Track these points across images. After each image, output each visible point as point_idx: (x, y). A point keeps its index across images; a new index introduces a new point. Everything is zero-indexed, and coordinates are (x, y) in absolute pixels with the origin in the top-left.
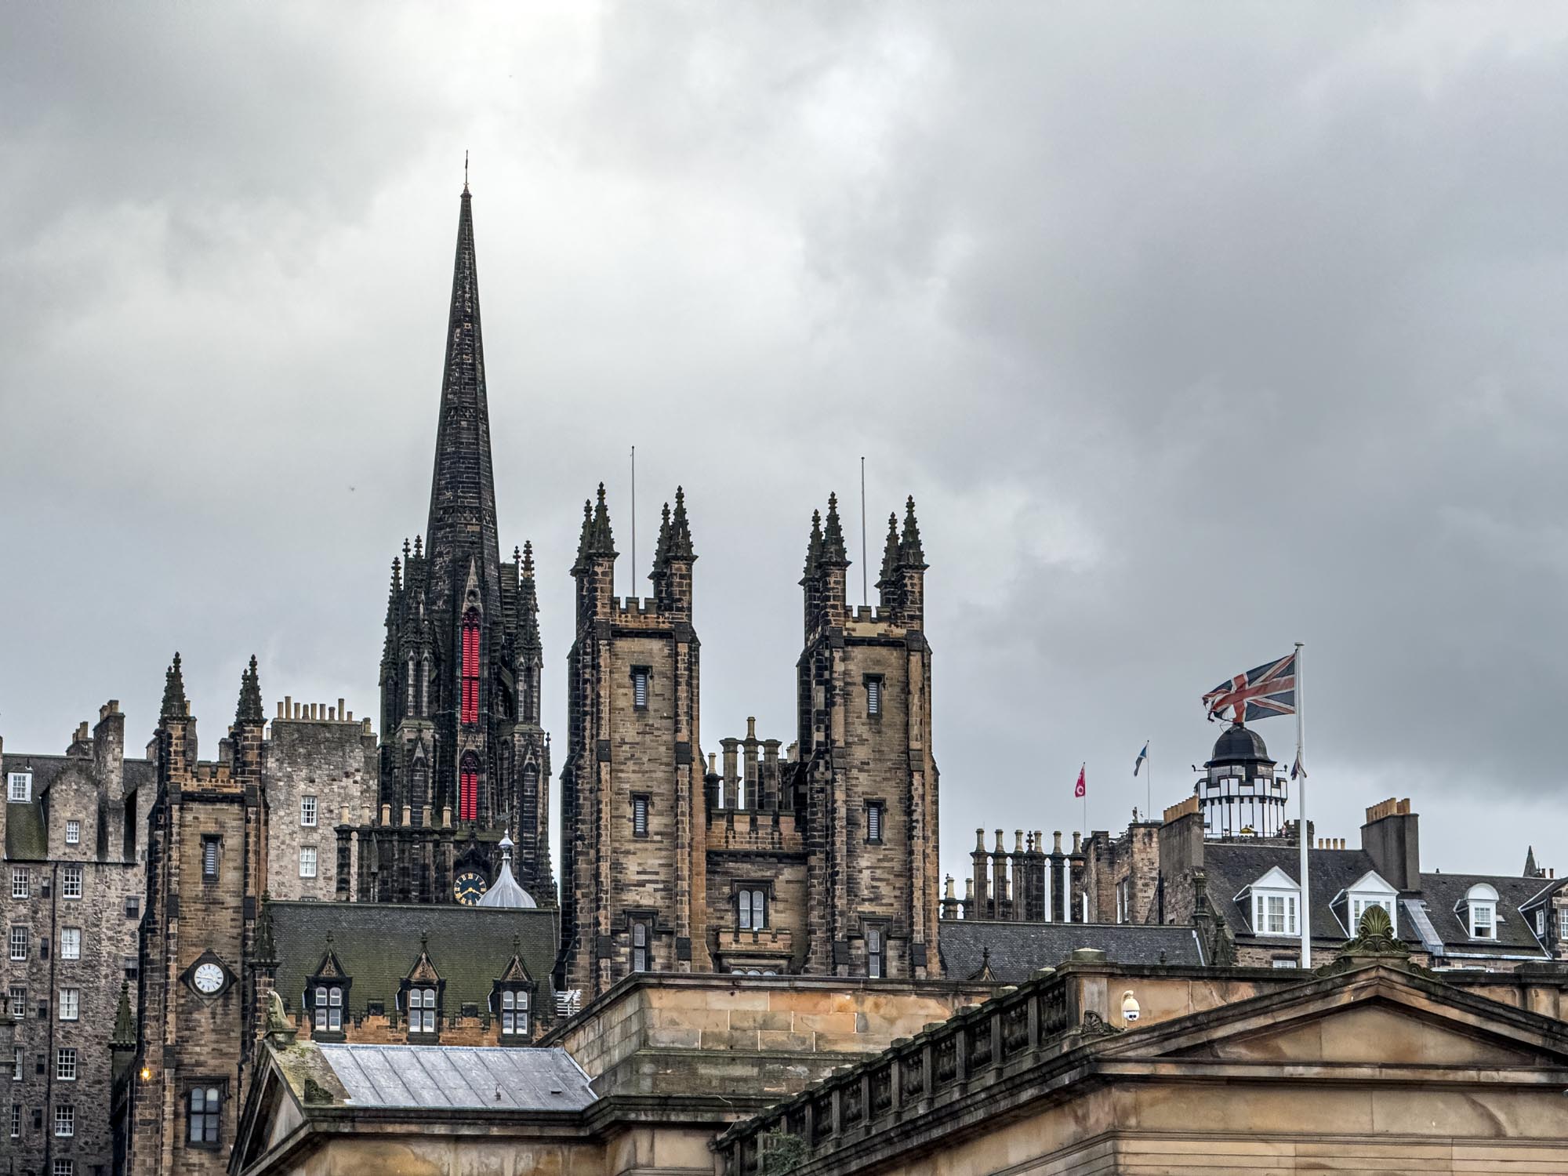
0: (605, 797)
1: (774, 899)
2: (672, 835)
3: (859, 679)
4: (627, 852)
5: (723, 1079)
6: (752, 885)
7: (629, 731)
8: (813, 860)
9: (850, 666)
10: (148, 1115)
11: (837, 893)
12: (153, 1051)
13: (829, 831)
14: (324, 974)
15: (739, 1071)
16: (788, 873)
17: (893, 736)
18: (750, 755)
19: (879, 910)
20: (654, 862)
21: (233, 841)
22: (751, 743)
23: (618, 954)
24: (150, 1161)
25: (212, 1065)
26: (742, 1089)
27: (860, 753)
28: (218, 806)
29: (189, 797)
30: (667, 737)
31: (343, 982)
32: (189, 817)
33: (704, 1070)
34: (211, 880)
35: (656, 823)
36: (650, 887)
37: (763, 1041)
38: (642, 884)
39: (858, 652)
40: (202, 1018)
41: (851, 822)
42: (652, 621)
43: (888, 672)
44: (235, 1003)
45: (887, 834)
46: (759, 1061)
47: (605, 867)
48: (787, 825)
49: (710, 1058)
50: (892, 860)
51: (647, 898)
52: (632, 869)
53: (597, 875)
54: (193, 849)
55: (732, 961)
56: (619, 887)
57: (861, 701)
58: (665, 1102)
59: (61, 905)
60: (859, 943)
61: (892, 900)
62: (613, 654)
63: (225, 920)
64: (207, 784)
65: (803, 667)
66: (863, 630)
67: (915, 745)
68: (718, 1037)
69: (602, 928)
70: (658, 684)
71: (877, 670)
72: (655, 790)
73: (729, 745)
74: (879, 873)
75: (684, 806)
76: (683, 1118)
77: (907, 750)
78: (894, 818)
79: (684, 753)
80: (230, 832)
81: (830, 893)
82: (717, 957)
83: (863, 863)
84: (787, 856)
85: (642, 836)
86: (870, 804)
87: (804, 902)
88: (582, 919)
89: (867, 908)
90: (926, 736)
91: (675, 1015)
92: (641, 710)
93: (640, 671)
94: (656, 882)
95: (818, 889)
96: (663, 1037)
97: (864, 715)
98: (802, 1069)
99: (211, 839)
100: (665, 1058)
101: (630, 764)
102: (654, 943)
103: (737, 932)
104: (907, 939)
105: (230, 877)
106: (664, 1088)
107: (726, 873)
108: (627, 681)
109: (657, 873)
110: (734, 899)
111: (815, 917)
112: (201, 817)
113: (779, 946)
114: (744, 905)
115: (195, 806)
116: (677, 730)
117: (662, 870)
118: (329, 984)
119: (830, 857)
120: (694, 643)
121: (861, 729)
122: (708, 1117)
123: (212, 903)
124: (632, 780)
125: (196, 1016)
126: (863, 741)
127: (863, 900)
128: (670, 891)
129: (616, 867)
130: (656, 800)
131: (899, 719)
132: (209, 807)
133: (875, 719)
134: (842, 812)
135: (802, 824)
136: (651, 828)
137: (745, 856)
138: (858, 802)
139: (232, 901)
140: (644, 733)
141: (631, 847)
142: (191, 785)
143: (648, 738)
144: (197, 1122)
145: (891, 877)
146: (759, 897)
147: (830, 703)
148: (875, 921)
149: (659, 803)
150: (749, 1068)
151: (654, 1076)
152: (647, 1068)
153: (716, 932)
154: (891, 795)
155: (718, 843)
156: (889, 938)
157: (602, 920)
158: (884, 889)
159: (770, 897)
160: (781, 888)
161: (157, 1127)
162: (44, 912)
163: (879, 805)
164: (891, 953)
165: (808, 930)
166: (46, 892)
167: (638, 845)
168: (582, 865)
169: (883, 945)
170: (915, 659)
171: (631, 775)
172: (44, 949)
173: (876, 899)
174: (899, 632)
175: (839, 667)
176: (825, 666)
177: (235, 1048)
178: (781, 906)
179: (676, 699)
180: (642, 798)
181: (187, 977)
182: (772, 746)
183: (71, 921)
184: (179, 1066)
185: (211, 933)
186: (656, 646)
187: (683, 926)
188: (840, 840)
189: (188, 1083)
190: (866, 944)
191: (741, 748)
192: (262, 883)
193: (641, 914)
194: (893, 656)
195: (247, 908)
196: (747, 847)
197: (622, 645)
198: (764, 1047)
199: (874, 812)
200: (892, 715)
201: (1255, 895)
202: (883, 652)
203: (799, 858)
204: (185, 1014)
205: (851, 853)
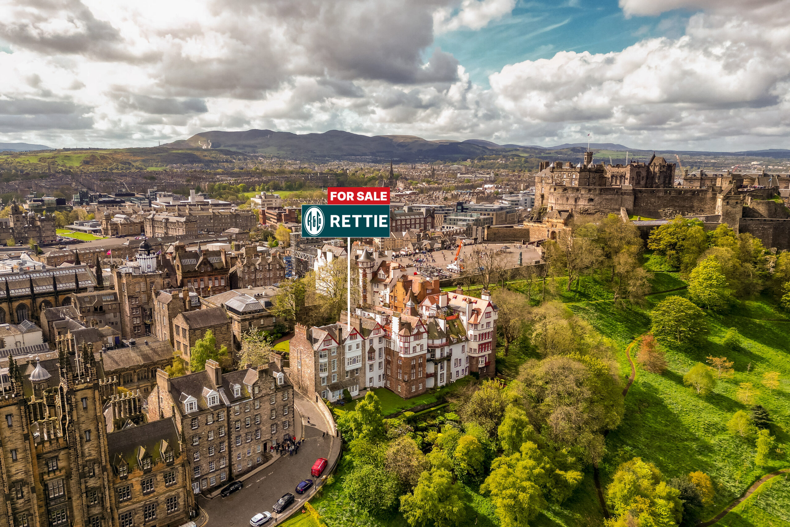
1: (59, 460)
3: (80, 400)
4: (11, 467)
6: (52, 459)
7: (7, 434)
11: (79, 457)
13: (75, 443)
16: (62, 453)
17: (92, 412)
19: (91, 458)
20: (20, 467)
23: (12, 494)
27: (82, 420)
30: (20, 432)
35: (19, 456)
36: (20, 474)
38: (17, 473)
39: (79, 393)
41: (81, 440)
42: (11, 402)
43: (88, 396)
45: (92, 438)
48: (61, 440)
50: (94, 444)
51: (20, 477)
52: (13, 470)
55: (48, 482)
56: (10, 477)
57: (81, 405)
60: (86, 468)
61: (95, 454)
66: (80, 387)
67: (98, 413)
69: (6, 492)
70: (15, 418)
71: (85, 396)
72: (18, 447)
74: (90, 449)
75: (28, 452)
77: (96, 415)
78: (94, 432)
79: (27, 437)
81: (76, 458)
83: (86, 447)
84: (62, 449)
85: (15, 461)
86: (86, 431)
87: (69, 460)
89: (88, 458)
92: (10, 426)
93: (9, 416)
94: (22, 472)
95: (72, 456)
97: (82, 409)
101: (9, 443)
102: (23, 488)
103: (49, 473)
104: (100, 463)
107: (43, 458)
108: (5, 420)
109: (21, 470)
110: (47, 464)
111: (72, 466)
113: (62, 473)
114: (50, 464)
116: (23, 431)
117: (23, 468)
119: (76, 450)
121: (82, 413)
126: (83, 416)
128: (26, 472)
129: (8, 472)
131: (93, 407)
133: (86, 409)
134: (78, 439)
136: (18, 458)
137: (49, 452)
138: (83, 433)
140: (12, 433)
141: (12, 465)
143: (14, 434)
145: (94, 449)
146: (54, 461)
147: (72, 409)
148: (90, 461)
149: (20, 451)
153: (42, 476)
154: (92, 428)
155: (40, 452)
156: (95, 464)
157: (5, 490)
158: (93, 452)
160: (61, 457)
163: (89, 431)
164: (96, 468)
165: (70, 468)
167: (15, 464)
169: (93, 466)
171: (10, 445)
173: (90, 455)
174: (91, 385)
175: (73, 400)
176: (69, 400)
178: (61, 461)
179: (22, 422)
180: (14, 451)
186: (13, 408)
188: (78, 446)
193: (18, 482)
194: (89, 391)
196: (50, 449)
197: (2, 410)
199: (87, 433)
200: (91, 407)
202: (87, 390)
203: (66, 449)
205: (82, 446)
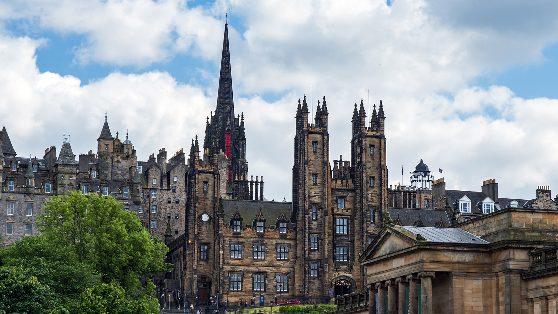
0: (306, 174)
1: (347, 201)
2: (323, 185)
3: (369, 146)
4: (311, 188)
5: (531, 236)
6: (341, 197)
7: (312, 157)
8: (357, 191)
9: (367, 142)
10: (190, 252)
11: (364, 200)
12: (191, 236)
13: (361, 184)
14: (236, 217)
15: (535, 234)
16: (350, 194)
17: (377, 160)
18: (341, 164)
19: (373, 204)
20: (318, 191)
21: (211, 183)
22: (341, 161)
23: (309, 214)
24: (191, 264)
25: (206, 240)
26: (536, 239)
27: (369, 164)
28: (207, 174)
29: (200, 172)
30: (321, 159)
31: (241, 220)
32: (200, 177)
33: (526, 234)
34: (206, 193)
35: (318, 181)
36: (317, 197)
37: (540, 226)
38: (315, 196)
39: (368, 139)
40: (204, 228)
41: (367, 182)
42: (318, 130)
43: (376, 144)
44: (212, 224)
45: (375, 185)
46: (540, 232)
47: (306, 192)
48: (350, 182)
49: (528, 230)
50: (376, 192)
51: (316, 200)
52: (313, 192)
53: (304, 194)
54: (201, 185)
55: (337, 216)
56: (310, 197)
57: (369, 151)
58: (519, 242)
59: (152, 200)
60: (368, 212)
61: (376, 202)
62: (308, 138)
63: (209, 203)
64: (204, 169)
65: (353, 142)
66: (370, 133)
67: (382, 163)
68: (529, 225)
69: (306, 207)
70: (319, 146)
71: (373, 144)
72: (318, 173)
73: (335, 162)
74: (373, 195)
75: (326, 177)
76: (523, 246)
77: (380, 164)
78: (377, 181)
79: (326, 163)
80: (210, 181)
81: (361, 199)
82: (333, 215)
83: (370, 192)
84: (350, 190)
85: (315, 184)
86: (371, 177)
87: (354, 202)
88: (300, 205)
89: (370, 203)
90: (385, 161)
91: (518, 219)
92: (315, 153)
93: (315, 142)
94: (319, 196)
95: (358, 198)
96: (515, 225)
97: (370, 155)
98: (551, 234)
99: (206, 183)
100: (516, 230)
101: (312, 166)
102: (318, 211)
103: (338, 209)
104: (380, 212)
105: (210, 192)
106: (517, 238)
107: (335, 194)
108: (311, 145)
109: (319, 194)
110: (337, 201)
111: (357, 206)
112: (203, 177)
113: (348, 213)
114: (339, 202)
115: (201, 174)
116: (324, 158)
117: (320, 193)
118: (237, 220)
119: (362, 191)
120: (328, 136)
121: (369, 159)
122: (529, 246)
123: (206, 199)
124: (313, 170)
125: (202, 227)
126: (369, 162)
127: (370, 201)
128: (322, 198)
129: (309, 192)
130: (318, 175)
131: (378, 156)
132: (205, 174)
133: (372, 156)
134: (365, 179)
135: (354, 182)
136: (317, 182)
137: (340, 190)
138: (368, 177)
139: (211, 198)
140: (316, 158)
141: (313, 187)
142: (200, 169)
143: (317, 159)
144: (202, 254)
145: (376, 196)
146: (343, 200)
147: (361, 152)
148: (372, 207)
149: (319, 176)
150: (538, 233)
151: (514, 235)
152: (512, 233)
153: (333, 209)
154: (376, 175)
155: (333, 186)
156: (376, 211)
157: (306, 205)
158: (374, 199)
159: (345, 200)
160: (348, 198)
161: (193, 255)
162: (147, 201)
163: (373, 178)
164: (376, 215)
165: (355, 209)
166: (148, 196)
167: (314, 187)
168: (300, 191)
169: (374, 213)
170: (382, 141)
171: (312, 169)
172: (147, 211)
173: (372, 201)
174: (378, 134)
175: (364, 143)
176: (360, 142)
177: (212, 235)
178: (348, 203)
179: (324, 150)
180: (315, 175)
181: (200, 217)
182: (346, 162)
183: (154, 204)
184: (198, 240)
185: (205, 206)
186: (319, 136)
187: (326, 207)
188: (364, 186)
189: (200, 244)
190: (370, 213)
191: (338, 163)
192: (218, 194)
193: (315, 204)
194: (376, 140)
195: (214, 200)
196: (340, 188)
197: (310, 135)
198: (541, 228)
199: (372, 179)
200: (377, 155)
201: (460, 202)
202: (374, 139)
203: (353, 191)
204: (199, 226)
205: (367, 190)
